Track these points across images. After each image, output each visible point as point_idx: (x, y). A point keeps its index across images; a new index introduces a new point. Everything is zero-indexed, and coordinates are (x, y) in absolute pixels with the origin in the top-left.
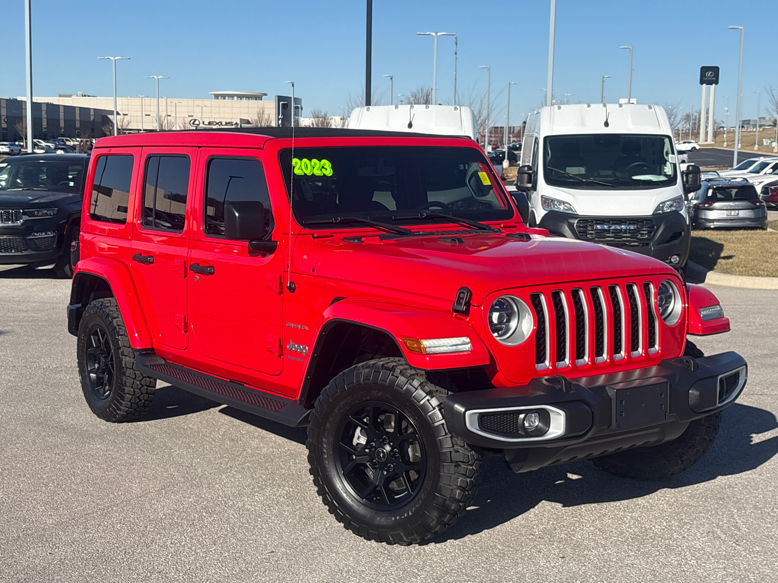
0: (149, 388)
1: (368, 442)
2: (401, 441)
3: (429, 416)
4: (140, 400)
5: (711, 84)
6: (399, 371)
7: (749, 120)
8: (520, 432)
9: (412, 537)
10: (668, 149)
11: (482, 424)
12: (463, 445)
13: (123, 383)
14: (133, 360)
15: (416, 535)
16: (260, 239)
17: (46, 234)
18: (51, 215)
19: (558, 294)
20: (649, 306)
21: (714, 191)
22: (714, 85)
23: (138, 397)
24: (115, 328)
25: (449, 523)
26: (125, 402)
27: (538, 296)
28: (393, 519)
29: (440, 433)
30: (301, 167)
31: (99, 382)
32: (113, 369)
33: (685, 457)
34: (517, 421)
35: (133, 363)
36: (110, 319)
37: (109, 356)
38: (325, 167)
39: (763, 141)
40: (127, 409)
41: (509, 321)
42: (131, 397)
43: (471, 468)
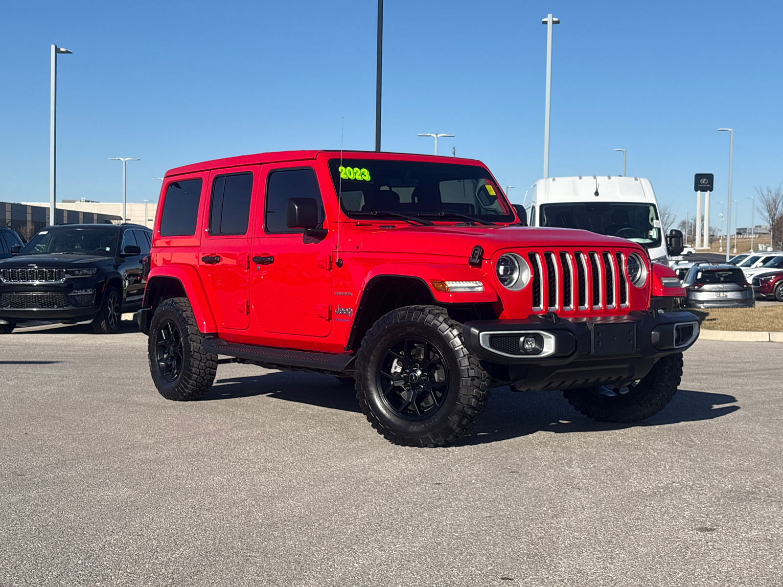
0: (211, 370)
1: (402, 370)
2: (429, 367)
3: (451, 343)
4: (204, 380)
5: (706, 191)
6: (428, 311)
7: (746, 229)
8: (521, 351)
9: (438, 439)
10: (653, 215)
11: (492, 343)
12: (477, 364)
13: (191, 365)
14: (199, 345)
15: (441, 437)
16: (314, 227)
17: (86, 291)
18: (89, 275)
19: (549, 255)
20: (621, 271)
21: (704, 274)
22: (708, 192)
23: (203, 377)
24: (185, 319)
25: (467, 427)
26: (191, 381)
27: (534, 256)
28: (423, 426)
29: (459, 355)
30: (346, 173)
31: (169, 368)
32: (182, 355)
33: (653, 401)
34: (518, 345)
35: (200, 348)
36: (180, 312)
37: (178, 345)
38: (365, 174)
39: (758, 246)
40: (193, 387)
41: (512, 274)
42: (196, 376)
43: (483, 383)
